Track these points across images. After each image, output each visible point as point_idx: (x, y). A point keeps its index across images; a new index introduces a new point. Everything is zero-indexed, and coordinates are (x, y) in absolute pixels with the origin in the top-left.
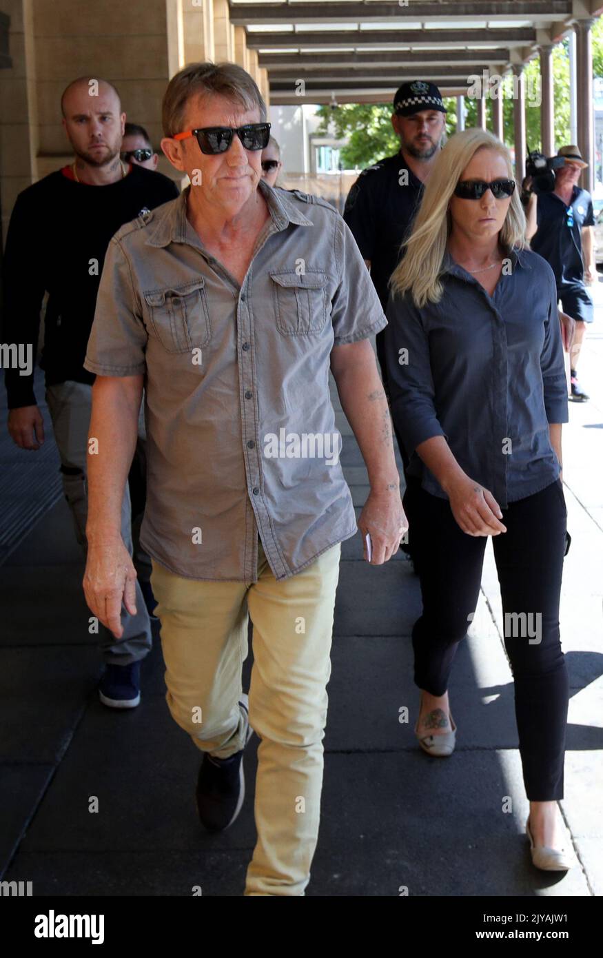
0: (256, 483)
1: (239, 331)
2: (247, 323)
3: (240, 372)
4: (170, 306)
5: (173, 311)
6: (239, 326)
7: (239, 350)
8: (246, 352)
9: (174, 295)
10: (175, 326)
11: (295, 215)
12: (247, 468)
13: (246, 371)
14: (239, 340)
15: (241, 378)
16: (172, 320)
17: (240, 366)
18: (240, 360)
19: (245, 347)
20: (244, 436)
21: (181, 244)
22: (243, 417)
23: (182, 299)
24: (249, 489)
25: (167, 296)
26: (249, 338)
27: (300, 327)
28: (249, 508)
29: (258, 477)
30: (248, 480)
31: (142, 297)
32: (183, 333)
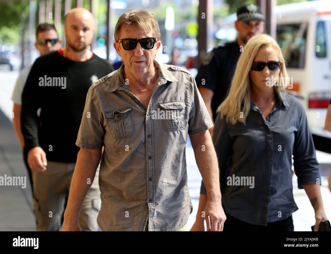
0: (151, 197)
1: (146, 129)
2: (150, 125)
3: (147, 147)
4: (116, 118)
5: (117, 120)
6: (146, 127)
7: (146, 138)
8: (149, 139)
9: (118, 113)
10: (118, 127)
11: (170, 77)
12: (148, 190)
13: (149, 147)
14: (146, 133)
15: (147, 150)
16: (117, 124)
17: (147, 145)
18: (147, 142)
19: (149, 136)
20: (147, 176)
21: (121, 91)
22: (147, 167)
23: (121, 115)
24: (148, 199)
25: (115, 113)
26: (151, 132)
27: (173, 127)
28: (146, 207)
29: (152, 194)
30: (148, 195)
31: (104, 114)
32: (121, 130)
